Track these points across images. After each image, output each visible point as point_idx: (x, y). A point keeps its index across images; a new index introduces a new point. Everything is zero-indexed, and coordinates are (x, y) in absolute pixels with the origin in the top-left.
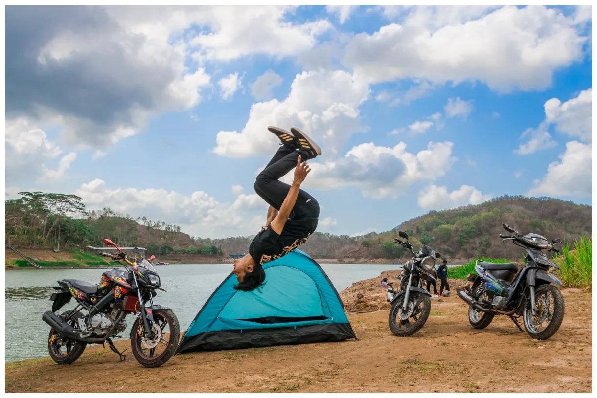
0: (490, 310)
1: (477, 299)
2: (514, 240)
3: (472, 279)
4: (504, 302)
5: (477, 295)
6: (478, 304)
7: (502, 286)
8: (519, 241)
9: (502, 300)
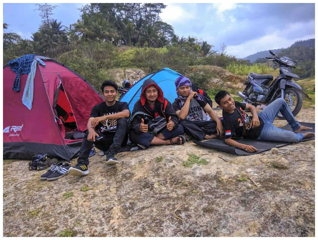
0: (256, 103)
1: (248, 96)
2: (273, 61)
3: (246, 84)
4: (264, 98)
5: (248, 94)
6: (249, 99)
7: (263, 88)
8: (277, 61)
9: (263, 97)
